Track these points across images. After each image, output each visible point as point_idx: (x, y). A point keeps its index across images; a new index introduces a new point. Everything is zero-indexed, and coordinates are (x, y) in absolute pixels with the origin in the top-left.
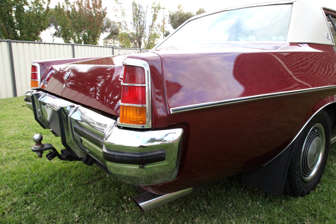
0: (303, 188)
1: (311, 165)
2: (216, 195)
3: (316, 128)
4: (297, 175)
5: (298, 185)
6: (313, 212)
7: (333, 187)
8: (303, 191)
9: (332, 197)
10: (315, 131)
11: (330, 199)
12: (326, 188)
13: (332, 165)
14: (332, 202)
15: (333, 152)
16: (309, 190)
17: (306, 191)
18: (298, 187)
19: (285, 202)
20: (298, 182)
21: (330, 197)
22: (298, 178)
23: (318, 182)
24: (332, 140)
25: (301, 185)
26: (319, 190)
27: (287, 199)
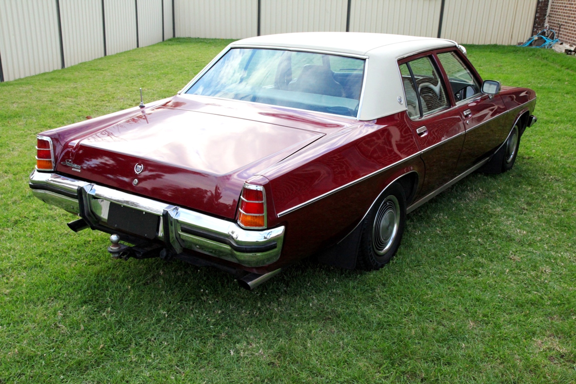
0: (377, 262)
1: (385, 239)
3: (389, 200)
4: (370, 249)
5: (372, 259)
6: (383, 282)
8: (377, 264)
10: (386, 204)
11: (402, 269)
12: (401, 259)
16: (383, 263)
17: (380, 264)
18: (371, 261)
19: (360, 277)
20: (371, 256)
22: (370, 252)
23: (394, 254)
24: (407, 209)
25: (374, 258)
26: (393, 263)
27: (361, 274)
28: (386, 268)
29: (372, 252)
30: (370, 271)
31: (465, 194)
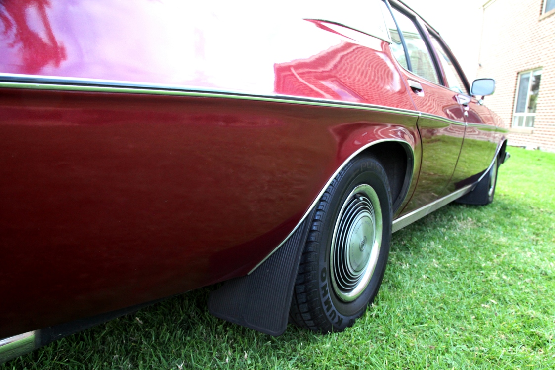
0: (339, 315)
1: (355, 268)
2: (160, 344)
3: (362, 194)
4: (324, 288)
5: (328, 309)
6: (353, 362)
7: (396, 308)
8: (340, 320)
9: (393, 326)
10: (358, 199)
11: (390, 331)
12: (385, 309)
13: (402, 269)
14: (392, 336)
15: (405, 247)
16: (352, 317)
17: (345, 319)
18: (328, 314)
19: (302, 348)
20: (327, 302)
21: (389, 327)
22: (325, 295)
23: (372, 301)
24: (394, 222)
25: (333, 308)
26: (371, 316)
27: (307, 340)
28: (357, 328)
29: (329, 295)
30: (325, 333)
31: (453, 223)
